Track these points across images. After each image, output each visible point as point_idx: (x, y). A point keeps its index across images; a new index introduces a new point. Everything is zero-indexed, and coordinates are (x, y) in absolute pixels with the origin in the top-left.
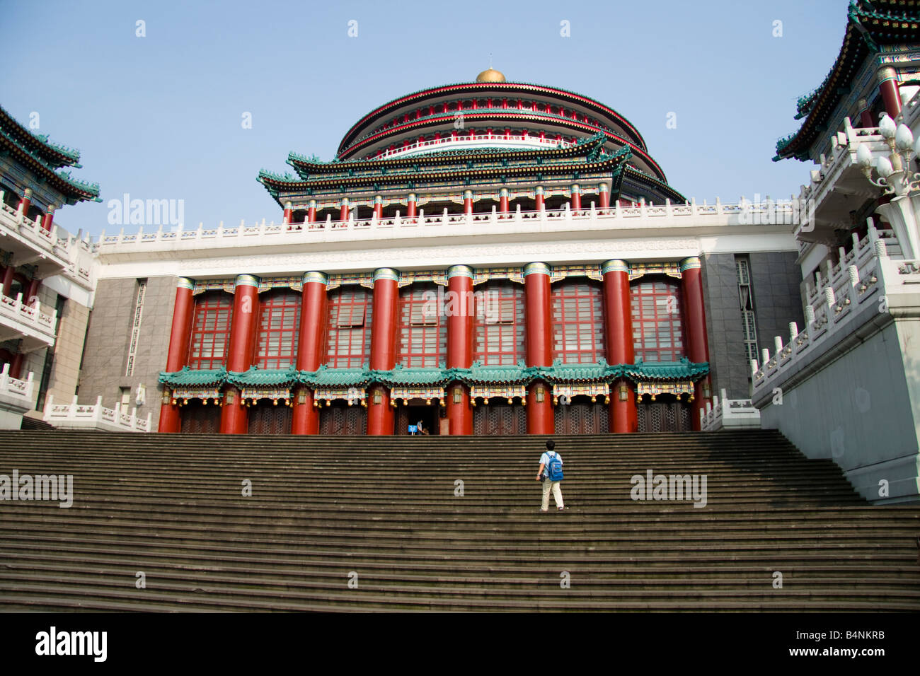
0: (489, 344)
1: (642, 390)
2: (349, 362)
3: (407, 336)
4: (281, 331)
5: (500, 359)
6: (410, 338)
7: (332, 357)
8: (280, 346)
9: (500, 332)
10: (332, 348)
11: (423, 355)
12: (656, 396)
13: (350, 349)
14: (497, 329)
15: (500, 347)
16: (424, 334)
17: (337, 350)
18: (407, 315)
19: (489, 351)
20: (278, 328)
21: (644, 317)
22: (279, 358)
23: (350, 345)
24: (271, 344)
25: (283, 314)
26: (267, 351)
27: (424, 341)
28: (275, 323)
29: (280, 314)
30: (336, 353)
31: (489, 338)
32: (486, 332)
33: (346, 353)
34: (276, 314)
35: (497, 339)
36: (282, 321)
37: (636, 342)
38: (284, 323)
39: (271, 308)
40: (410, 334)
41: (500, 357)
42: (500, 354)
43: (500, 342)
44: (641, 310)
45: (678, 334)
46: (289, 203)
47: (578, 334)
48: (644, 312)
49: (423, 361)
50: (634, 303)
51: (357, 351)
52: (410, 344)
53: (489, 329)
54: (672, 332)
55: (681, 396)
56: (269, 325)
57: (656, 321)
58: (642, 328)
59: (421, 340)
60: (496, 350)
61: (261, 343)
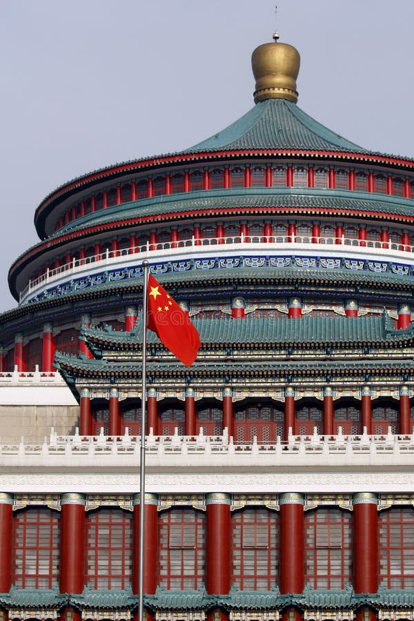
0: (318, 568)
2: (182, 582)
3: (239, 558)
4: (109, 549)
5: (329, 582)
6: (242, 560)
7: (165, 577)
8: (110, 565)
9: (329, 556)
10: (164, 568)
11: (255, 577)
13: (182, 570)
14: (326, 552)
15: (329, 570)
16: (255, 556)
17: (169, 570)
18: (238, 536)
19: (318, 574)
20: (106, 546)
22: (110, 577)
23: (182, 565)
24: (100, 563)
25: (110, 532)
26: (96, 570)
27: (256, 563)
28: (103, 541)
29: (107, 532)
30: (169, 573)
31: (318, 562)
32: (315, 555)
33: (179, 573)
34: (103, 532)
35: (326, 562)
36: (110, 539)
38: (112, 541)
39: (97, 525)
40: (242, 555)
41: (329, 580)
42: (329, 577)
43: (329, 565)
46: (86, 390)
49: (256, 582)
51: (189, 572)
52: (242, 565)
53: (319, 552)
56: (96, 543)
59: (253, 562)
60: (325, 573)
61: (89, 562)
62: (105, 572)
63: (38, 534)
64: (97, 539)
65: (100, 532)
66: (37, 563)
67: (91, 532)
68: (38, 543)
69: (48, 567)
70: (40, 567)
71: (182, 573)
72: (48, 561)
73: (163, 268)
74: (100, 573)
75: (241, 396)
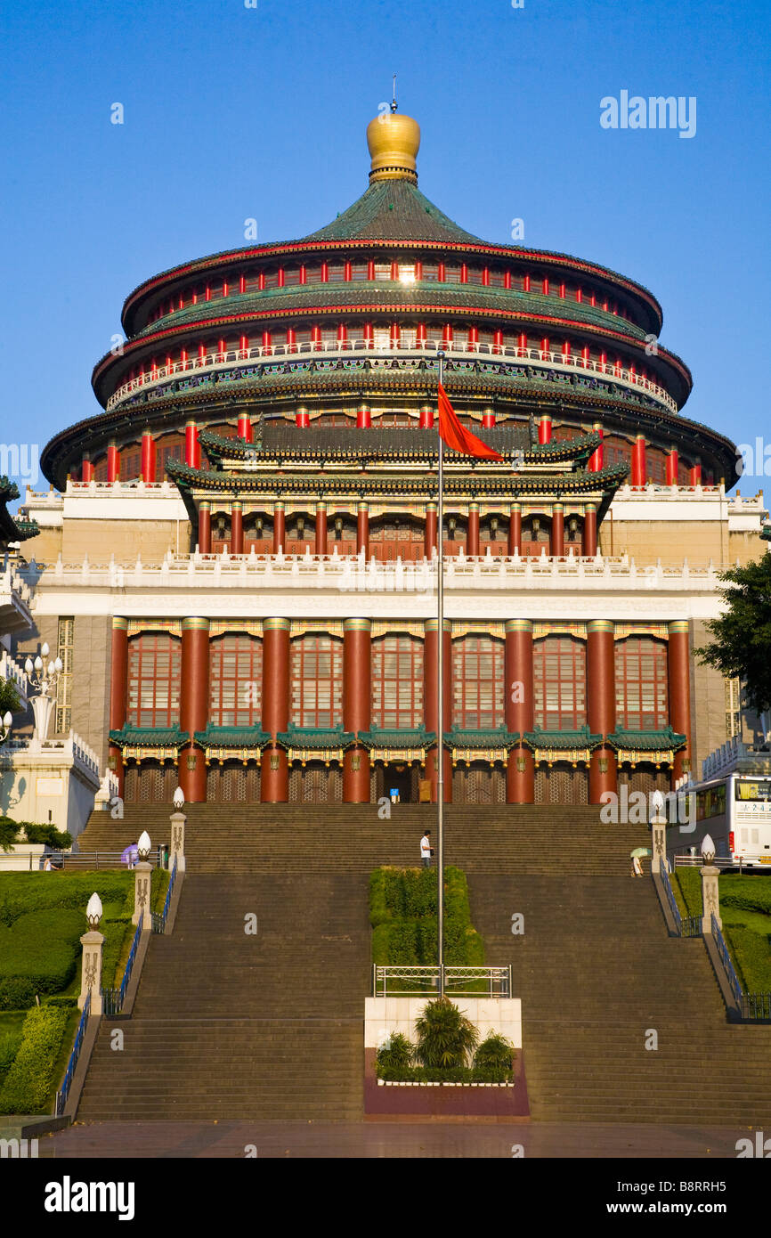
1: (623, 756)
4: (236, 679)
8: (236, 697)
10: (297, 700)
12: (636, 764)
13: (317, 703)
14: (476, 685)
17: (302, 703)
20: (233, 676)
21: (628, 678)
24: (225, 694)
25: (237, 661)
26: (221, 703)
28: (229, 670)
30: (302, 706)
31: (467, 695)
32: (463, 688)
34: (229, 660)
35: (476, 696)
36: (237, 668)
37: (618, 704)
38: (239, 670)
39: (221, 652)
43: (479, 699)
44: (625, 670)
45: (662, 697)
47: (560, 694)
48: (628, 673)
50: (618, 663)
51: (325, 705)
52: (383, 698)
54: (656, 694)
55: (661, 764)
56: (221, 673)
57: (640, 682)
58: (625, 689)
61: (213, 693)
62: (231, 706)
63: (155, 663)
64: (222, 668)
65: (226, 660)
66: (155, 695)
67: (215, 660)
68: (155, 673)
69: (167, 700)
70: (157, 700)
71: (317, 706)
72: (167, 693)
73: (279, 369)
74: (224, 706)
75: (375, 512)
